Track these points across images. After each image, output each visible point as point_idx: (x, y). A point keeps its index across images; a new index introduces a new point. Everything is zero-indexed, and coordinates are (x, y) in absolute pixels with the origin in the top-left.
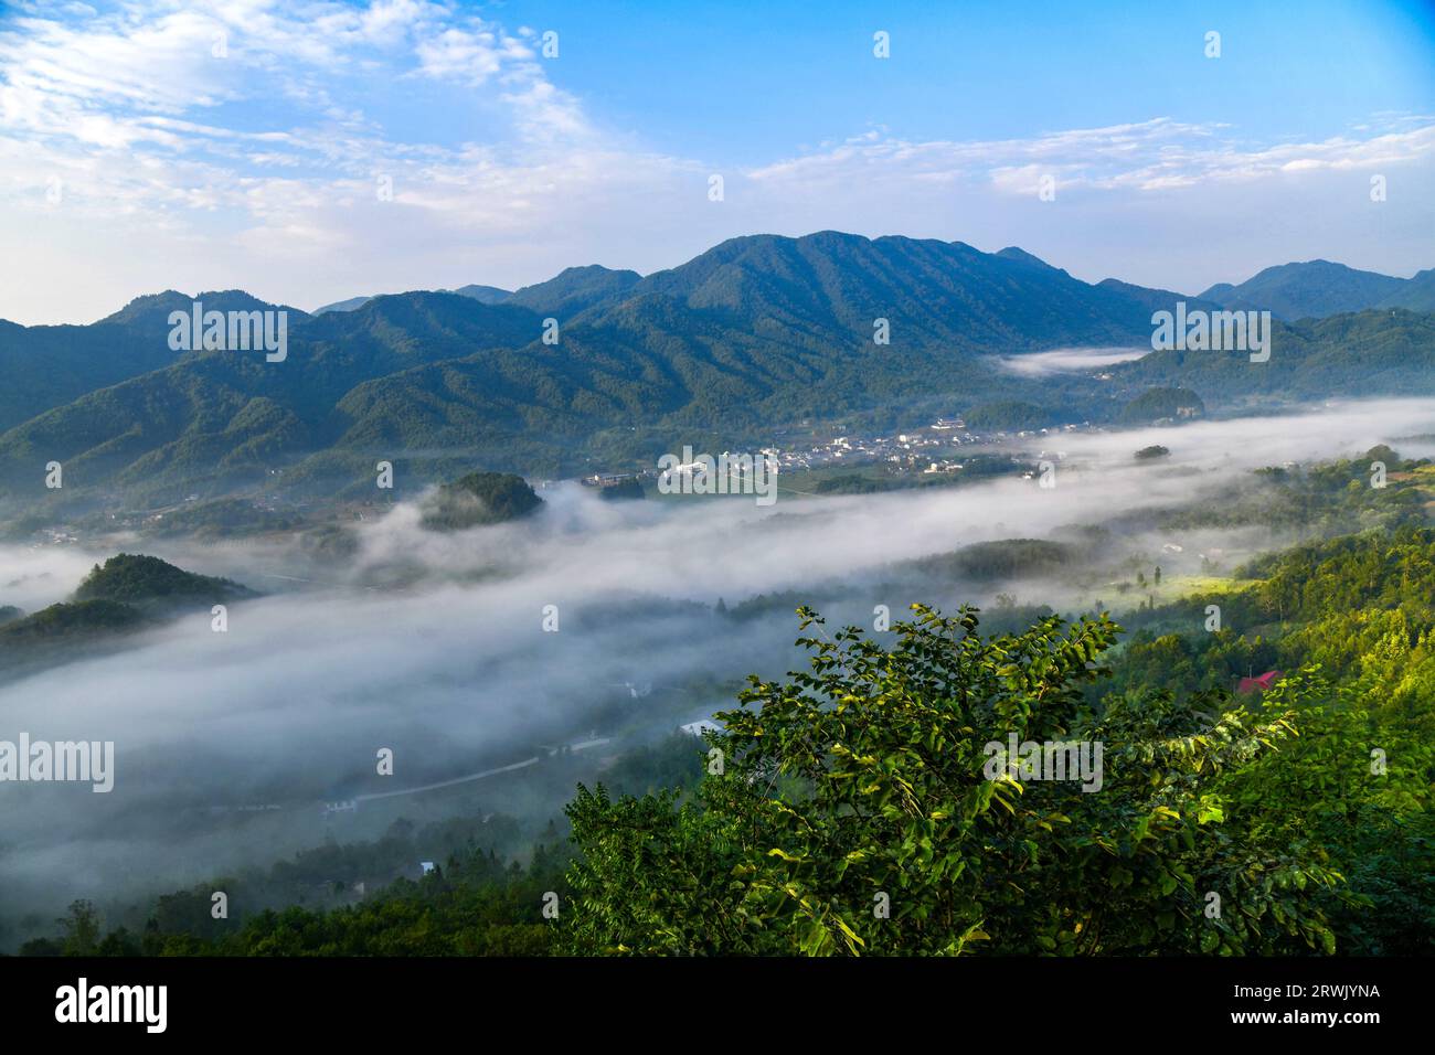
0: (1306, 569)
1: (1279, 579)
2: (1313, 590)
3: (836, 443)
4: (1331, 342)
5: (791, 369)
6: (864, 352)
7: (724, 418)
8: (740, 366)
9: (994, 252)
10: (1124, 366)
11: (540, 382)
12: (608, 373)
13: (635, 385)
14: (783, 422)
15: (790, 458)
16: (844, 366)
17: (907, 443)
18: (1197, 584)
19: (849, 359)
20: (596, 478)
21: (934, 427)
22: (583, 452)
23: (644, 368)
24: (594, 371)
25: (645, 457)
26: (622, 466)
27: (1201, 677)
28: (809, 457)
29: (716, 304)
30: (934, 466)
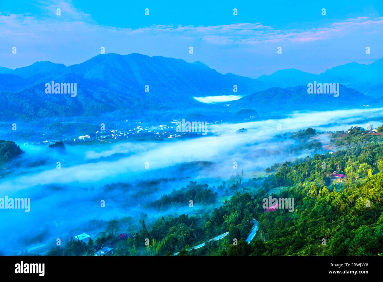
0: (288, 169)
1: (279, 172)
2: (289, 176)
3: (137, 128)
4: (296, 95)
5: (122, 102)
6: (148, 96)
7: (97, 119)
8: (103, 100)
9: (192, 63)
10: (234, 102)
11: (25, 104)
12: (52, 102)
13: (63, 107)
14: (119, 120)
15: (121, 133)
16: (141, 101)
17: (162, 128)
18: (255, 174)
19: (142, 98)
20: (47, 141)
21: (171, 122)
22: (42, 132)
23: (67, 100)
24: (47, 101)
25: (67, 133)
26: (57, 136)
27: (254, 207)
28: (128, 133)
29: (95, 78)
30: (171, 136)
